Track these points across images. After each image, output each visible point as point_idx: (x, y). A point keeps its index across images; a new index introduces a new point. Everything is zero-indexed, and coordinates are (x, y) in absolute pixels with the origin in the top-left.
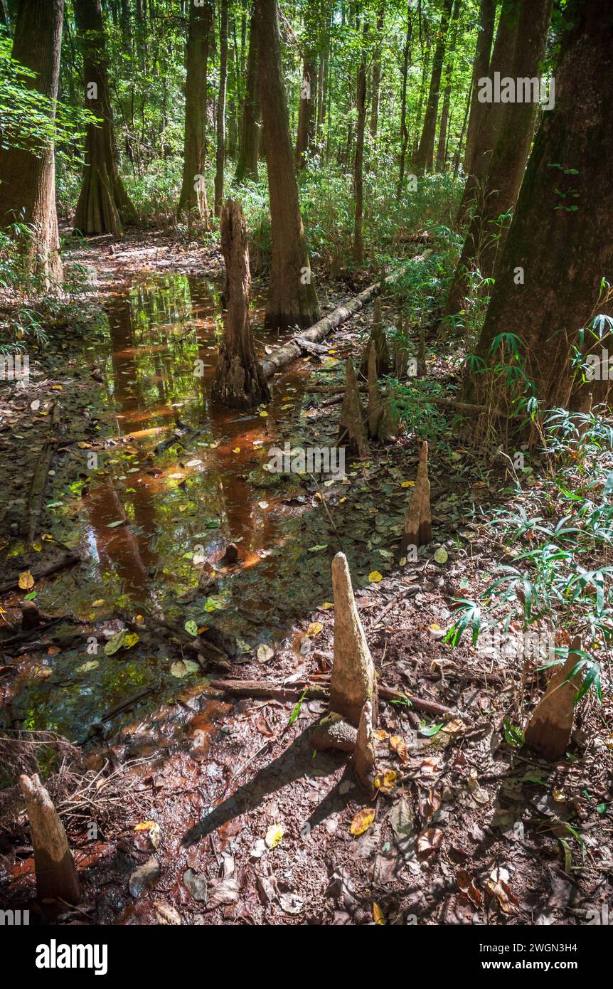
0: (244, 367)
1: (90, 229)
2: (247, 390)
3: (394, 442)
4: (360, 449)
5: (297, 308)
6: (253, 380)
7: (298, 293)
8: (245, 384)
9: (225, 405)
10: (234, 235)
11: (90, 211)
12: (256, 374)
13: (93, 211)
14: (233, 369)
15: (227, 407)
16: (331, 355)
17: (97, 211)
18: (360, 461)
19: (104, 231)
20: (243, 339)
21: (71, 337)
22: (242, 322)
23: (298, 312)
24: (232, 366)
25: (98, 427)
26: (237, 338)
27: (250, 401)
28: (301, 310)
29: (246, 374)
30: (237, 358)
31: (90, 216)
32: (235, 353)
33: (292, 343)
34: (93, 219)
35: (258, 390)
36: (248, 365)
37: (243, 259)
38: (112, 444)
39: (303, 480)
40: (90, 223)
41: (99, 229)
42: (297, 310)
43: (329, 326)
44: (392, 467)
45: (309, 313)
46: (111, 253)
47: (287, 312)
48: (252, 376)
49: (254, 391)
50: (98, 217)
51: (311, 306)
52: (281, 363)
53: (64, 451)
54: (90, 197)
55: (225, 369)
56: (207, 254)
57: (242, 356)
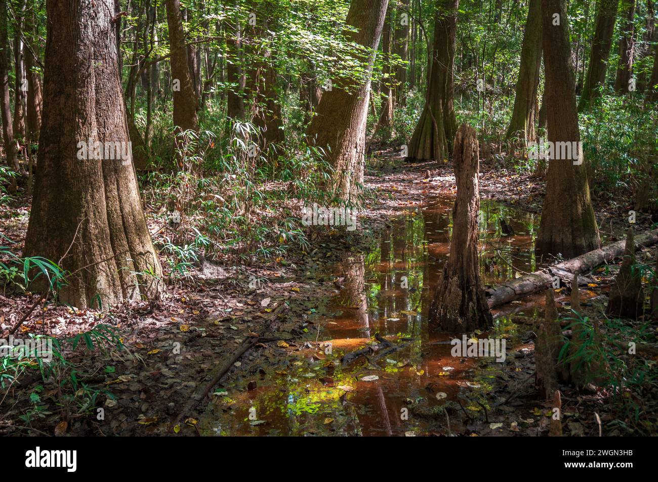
0: (463, 290)
1: (419, 156)
2: (462, 313)
3: (593, 393)
4: (547, 394)
5: (570, 238)
6: (471, 304)
7: (572, 221)
8: (462, 306)
9: (439, 325)
10: (464, 158)
11: (422, 140)
12: (475, 298)
13: (425, 141)
14: (450, 290)
15: (439, 328)
16: (590, 289)
17: (428, 141)
18: (543, 407)
19: (432, 157)
20: (465, 259)
21: (341, 247)
22: (465, 242)
23: (570, 240)
24: (449, 287)
25: (306, 330)
26: (458, 258)
27: (464, 326)
28: (574, 239)
29: (463, 296)
30: (456, 278)
31: (421, 145)
32: (454, 274)
33: (544, 272)
34: (424, 148)
35: (474, 314)
36: (468, 288)
37: (472, 181)
38: (307, 347)
39: (468, 416)
40: (420, 151)
41: (428, 156)
42: (569, 239)
43: (600, 257)
44: (576, 421)
45: (583, 242)
46: (427, 177)
47: (558, 241)
48: (471, 299)
49: (470, 315)
50: (428, 145)
51: (587, 235)
52: (522, 290)
53: (260, 346)
54: (424, 128)
55: (443, 289)
56: (516, 181)
57: (461, 278)
